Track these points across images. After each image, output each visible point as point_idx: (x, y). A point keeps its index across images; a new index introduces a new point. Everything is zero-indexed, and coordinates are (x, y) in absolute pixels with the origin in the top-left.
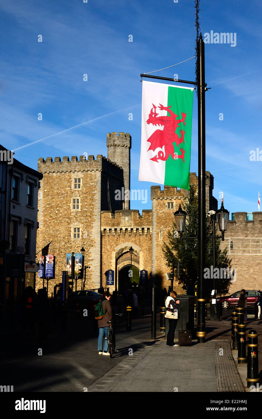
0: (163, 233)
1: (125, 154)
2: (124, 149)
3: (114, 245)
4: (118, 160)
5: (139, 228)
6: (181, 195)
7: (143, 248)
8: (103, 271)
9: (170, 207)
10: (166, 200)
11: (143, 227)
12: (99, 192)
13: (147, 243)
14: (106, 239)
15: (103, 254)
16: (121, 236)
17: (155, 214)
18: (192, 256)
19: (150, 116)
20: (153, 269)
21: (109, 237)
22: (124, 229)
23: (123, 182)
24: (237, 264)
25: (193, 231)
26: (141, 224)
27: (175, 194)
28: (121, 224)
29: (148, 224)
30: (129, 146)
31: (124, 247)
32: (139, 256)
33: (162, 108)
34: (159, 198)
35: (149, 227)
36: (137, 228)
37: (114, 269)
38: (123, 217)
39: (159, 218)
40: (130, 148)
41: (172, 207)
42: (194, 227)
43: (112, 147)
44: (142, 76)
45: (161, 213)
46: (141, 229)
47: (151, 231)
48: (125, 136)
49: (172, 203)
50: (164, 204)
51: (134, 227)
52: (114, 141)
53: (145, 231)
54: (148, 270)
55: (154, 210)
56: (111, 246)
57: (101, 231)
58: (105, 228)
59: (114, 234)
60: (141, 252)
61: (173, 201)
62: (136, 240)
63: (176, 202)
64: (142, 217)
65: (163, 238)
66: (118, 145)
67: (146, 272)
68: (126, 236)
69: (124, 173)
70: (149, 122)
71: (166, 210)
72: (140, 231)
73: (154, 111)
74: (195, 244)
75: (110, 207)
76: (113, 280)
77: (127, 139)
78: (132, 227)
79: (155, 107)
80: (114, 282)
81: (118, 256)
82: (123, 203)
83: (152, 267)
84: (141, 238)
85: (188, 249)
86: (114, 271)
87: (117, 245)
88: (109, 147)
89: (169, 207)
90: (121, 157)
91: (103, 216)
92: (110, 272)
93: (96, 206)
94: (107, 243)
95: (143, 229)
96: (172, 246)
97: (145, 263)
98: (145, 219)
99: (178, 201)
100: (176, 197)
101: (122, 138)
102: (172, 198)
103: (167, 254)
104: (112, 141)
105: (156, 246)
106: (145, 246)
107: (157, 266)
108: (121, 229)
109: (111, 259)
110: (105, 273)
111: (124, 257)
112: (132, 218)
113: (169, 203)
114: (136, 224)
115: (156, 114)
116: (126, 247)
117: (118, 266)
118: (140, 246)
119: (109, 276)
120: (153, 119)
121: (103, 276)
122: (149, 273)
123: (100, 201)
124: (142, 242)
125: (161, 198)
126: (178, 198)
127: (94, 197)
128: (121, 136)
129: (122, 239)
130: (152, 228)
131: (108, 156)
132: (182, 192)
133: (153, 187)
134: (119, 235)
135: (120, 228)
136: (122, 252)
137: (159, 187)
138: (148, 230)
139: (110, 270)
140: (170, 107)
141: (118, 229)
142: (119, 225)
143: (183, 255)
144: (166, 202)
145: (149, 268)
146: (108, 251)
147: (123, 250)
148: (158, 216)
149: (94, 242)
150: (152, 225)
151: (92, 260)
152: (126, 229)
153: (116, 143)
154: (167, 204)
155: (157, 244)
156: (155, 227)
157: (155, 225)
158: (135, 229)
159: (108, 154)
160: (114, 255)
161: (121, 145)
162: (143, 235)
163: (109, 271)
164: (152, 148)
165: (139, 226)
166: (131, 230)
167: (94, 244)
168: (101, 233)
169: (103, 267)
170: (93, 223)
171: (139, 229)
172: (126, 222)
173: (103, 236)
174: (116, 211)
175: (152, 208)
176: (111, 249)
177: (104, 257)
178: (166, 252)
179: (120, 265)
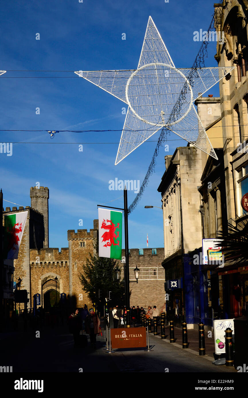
0: (77, 265)
1: (44, 203)
2: (44, 200)
3: (40, 275)
4: (39, 209)
5: (59, 261)
6: (90, 236)
7: (62, 277)
8: (31, 295)
9: (83, 246)
10: (79, 240)
11: (62, 261)
12: (28, 234)
13: (66, 273)
14: (34, 271)
15: (32, 281)
16: (45, 268)
17: (71, 251)
18: (101, 283)
19: (103, 224)
20: (70, 292)
21: (36, 269)
22: (47, 262)
23: (44, 225)
24: (132, 287)
25: (102, 265)
26: (60, 259)
27: (86, 236)
28: (45, 259)
29: (66, 259)
30: (47, 197)
31: (47, 276)
32: (59, 283)
33: (108, 221)
34: (74, 239)
35: (66, 261)
36: (58, 261)
37: (40, 294)
38: (47, 254)
39: (74, 254)
40: (48, 198)
41: (84, 246)
42: (102, 262)
43: (34, 198)
44: (98, 205)
45: (76, 250)
46: (61, 263)
47: (68, 264)
48: (45, 190)
49: (84, 243)
50: (78, 243)
51: (55, 261)
52: (36, 193)
53: (64, 264)
54: (67, 293)
55: (70, 248)
56: (38, 276)
57: (30, 264)
58: (33, 262)
59: (40, 266)
60: (61, 280)
61: (84, 241)
62: (57, 271)
63: (87, 242)
64: (61, 254)
65: (78, 269)
66: (39, 196)
67: (65, 294)
68: (49, 268)
69: (44, 218)
70: (102, 227)
71: (79, 248)
72: (60, 264)
73: (104, 223)
74: (103, 274)
75: (36, 246)
76: (40, 301)
77: (46, 192)
78: (54, 261)
79: (105, 221)
80: (40, 303)
81: (43, 283)
82: (44, 241)
83: (70, 291)
84: (61, 269)
85: (98, 278)
86: (40, 295)
87: (42, 275)
88: (32, 198)
89: (81, 246)
90: (42, 206)
91: (31, 253)
92: (38, 295)
93: (26, 246)
94: (35, 273)
95: (62, 262)
96: (87, 275)
97: (64, 287)
98: (63, 255)
99: (88, 241)
100: (87, 238)
101: (42, 191)
102: (83, 239)
103: (83, 281)
104: (34, 193)
105: (72, 275)
106: (64, 275)
107: (74, 290)
108: (45, 263)
109: (38, 285)
110: (34, 297)
111: (48, 283)
112: (54, 254)
113: (81, 243)
114: (56, 259)
115: (105, 224)
116: (49, 276)
117: (43, 290)
118: (60, 275)
119: (37, 298)
120: (104, 226)
121: (32, 298)
122: (67, 295)
123: (29, 242)
124: (61, 272)
125: (75, 239)
126: (88, 239)
127: (24, 238)
128: (42, 190)
129: (46, 270)
130: (69, 262)
131: (31, 205)
132: (91, 235)
133: (70, 231)
134: (44, 267)
135: (45, 261)
136: (46, 279)
137: (74, 231)
138: (65, 263)
139: (38, 294)
140: (112, 220)
141: (43, 263)
142: (44, 260)
143: (95, 282)
144: (79, 242)
145: (67, 291)
146: (36, 279)
147: (47, 278)
148: (73, 253)
149: (24, 273)
150: (69, 259)
151: (24, 286)
152: (49, 263)
153: (37, 195)
154: (80, 244)
155: (73, 274)
156: (71, 261)
157: (71, 259)
158: (56, 262)
159: (31, 203)
160: (40, 282)
161: (41, 197)
162: (62, 267)
163: (36, 295)
164: (104, 240)
165: (59, 260)
166: (53, 263)
167: (25, 275)
168: (30, 266)
169: (32, 292)
170: (24, 258)
171: (59, 263)
172: (49, 257)
173: (32, 268)
174: (41, 249)
175: (69, 246)
176: (38, 278)
177: (33, 284)
178: (82, 280)
179: (45, 289)
